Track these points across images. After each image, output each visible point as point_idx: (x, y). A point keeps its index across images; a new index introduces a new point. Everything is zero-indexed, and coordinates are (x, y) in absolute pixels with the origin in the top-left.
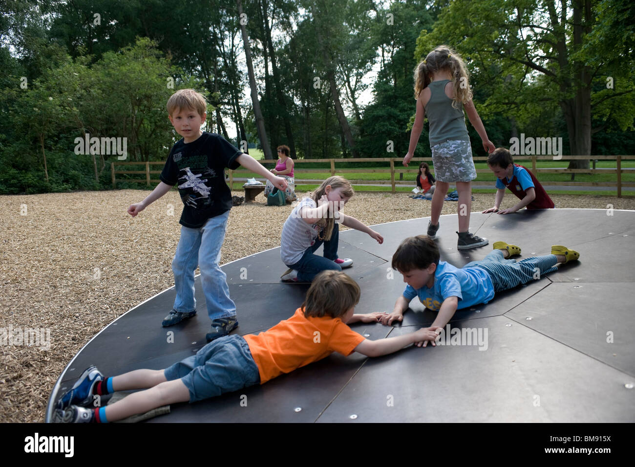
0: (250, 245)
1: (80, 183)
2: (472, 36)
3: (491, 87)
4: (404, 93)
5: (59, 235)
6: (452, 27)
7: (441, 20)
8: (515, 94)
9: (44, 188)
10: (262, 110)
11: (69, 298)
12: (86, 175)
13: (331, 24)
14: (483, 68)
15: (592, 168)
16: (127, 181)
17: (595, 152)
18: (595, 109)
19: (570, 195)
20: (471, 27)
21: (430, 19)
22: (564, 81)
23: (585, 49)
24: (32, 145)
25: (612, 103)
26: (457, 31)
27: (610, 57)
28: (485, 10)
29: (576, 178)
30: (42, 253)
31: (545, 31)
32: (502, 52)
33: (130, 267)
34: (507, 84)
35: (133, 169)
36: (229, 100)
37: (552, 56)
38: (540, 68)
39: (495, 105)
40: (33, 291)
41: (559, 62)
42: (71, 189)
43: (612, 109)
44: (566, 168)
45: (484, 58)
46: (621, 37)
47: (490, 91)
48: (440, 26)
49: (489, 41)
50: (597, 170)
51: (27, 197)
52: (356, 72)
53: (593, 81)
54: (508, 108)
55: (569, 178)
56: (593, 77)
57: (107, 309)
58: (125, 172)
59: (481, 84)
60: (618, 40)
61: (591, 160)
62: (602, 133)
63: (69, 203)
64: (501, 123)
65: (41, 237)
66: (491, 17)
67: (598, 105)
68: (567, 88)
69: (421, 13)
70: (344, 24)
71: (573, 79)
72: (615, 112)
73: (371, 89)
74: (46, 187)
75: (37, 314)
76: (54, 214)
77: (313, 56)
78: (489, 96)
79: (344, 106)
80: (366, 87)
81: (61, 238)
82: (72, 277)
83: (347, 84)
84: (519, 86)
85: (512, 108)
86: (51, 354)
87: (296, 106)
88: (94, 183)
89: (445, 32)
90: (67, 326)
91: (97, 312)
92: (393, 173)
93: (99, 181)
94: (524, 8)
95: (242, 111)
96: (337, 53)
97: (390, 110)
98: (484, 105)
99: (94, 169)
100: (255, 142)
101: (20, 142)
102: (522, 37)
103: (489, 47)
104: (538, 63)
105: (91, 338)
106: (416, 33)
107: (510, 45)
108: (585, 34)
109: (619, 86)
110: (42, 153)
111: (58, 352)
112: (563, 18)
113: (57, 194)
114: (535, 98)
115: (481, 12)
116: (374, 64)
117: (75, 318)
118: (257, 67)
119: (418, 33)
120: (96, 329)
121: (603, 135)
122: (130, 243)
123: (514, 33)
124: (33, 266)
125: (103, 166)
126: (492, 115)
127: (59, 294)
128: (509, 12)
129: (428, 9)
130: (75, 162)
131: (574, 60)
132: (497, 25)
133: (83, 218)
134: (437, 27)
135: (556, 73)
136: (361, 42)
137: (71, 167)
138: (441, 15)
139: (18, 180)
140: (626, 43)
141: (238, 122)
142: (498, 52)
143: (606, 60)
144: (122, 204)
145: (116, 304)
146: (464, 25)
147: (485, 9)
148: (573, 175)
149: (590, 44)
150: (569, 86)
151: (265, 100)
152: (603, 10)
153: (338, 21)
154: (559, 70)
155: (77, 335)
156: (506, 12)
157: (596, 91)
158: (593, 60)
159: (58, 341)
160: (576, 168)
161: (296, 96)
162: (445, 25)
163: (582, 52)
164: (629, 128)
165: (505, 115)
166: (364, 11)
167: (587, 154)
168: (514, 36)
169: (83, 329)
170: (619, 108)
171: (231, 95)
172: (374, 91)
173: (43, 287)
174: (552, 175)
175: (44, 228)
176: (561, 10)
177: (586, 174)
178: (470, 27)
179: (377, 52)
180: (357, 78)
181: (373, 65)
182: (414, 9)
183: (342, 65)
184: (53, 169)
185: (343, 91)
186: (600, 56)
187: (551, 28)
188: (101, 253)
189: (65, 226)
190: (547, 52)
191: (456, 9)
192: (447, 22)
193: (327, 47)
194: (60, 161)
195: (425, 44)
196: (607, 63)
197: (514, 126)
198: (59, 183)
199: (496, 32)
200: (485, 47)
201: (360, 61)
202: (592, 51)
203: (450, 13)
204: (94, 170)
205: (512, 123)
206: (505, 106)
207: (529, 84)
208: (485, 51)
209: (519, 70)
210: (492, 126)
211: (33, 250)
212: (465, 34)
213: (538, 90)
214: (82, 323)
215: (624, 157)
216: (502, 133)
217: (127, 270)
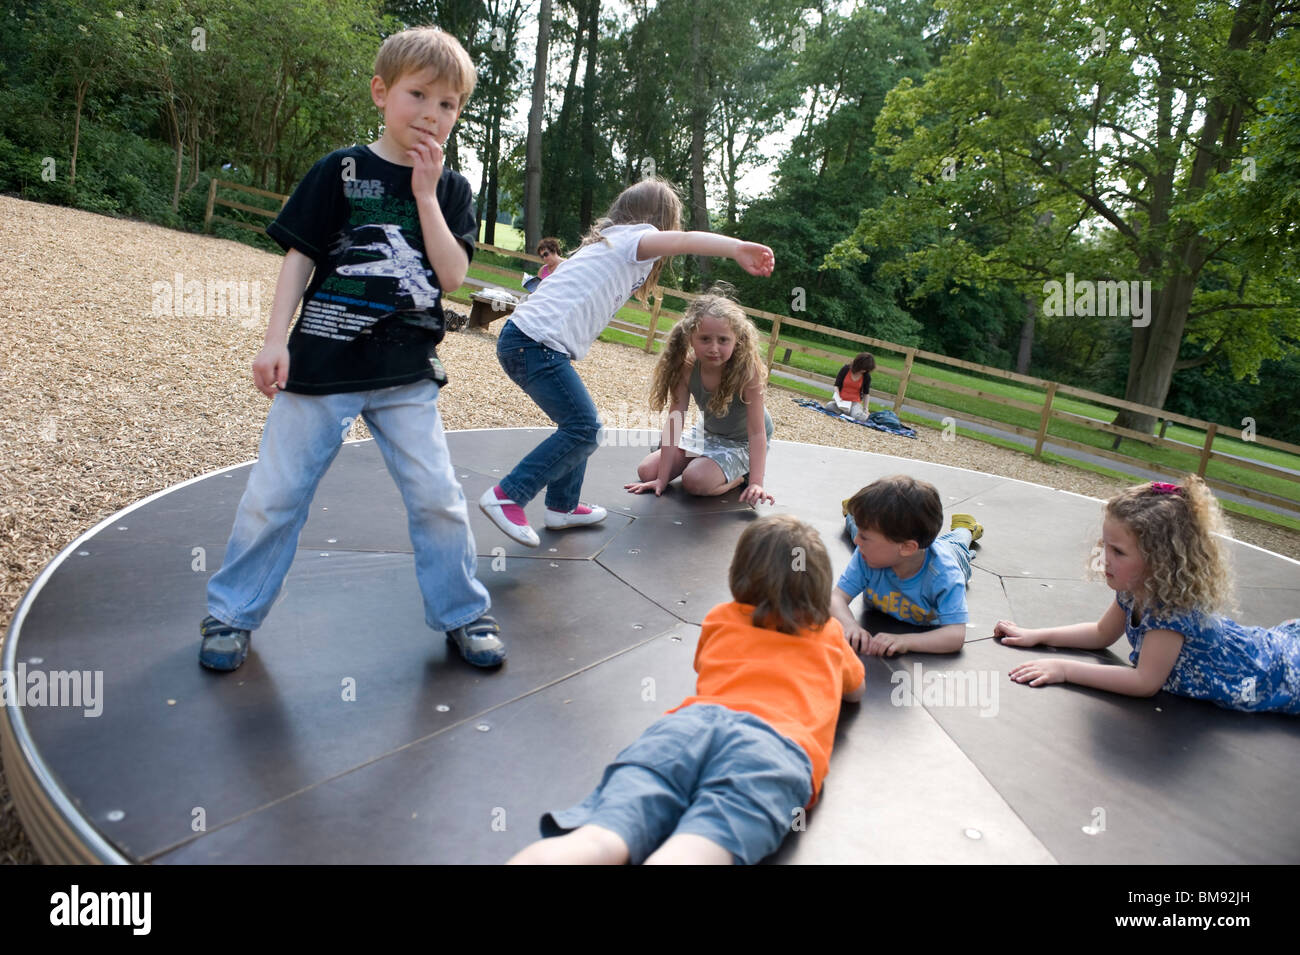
0: (461, 413)
1: (137, 202)
2: (996, 116)
3: (1008, 227)
4: (835, 192)
5: (78, 298)
6: (963, 87)
7: (946, 67)
8: (1051, 253)
9: (61, 194)
10: (543, 152)
11: (78, 427)
12: (154, 190)
13: (727, 15)
14: (1002, 186)
15: (1157, 436)
16: (236, 224)
17: (1172, 404)
18: (1194, 323)
19: (1101, 476)
20: (1001, 98)
21: (922, 59)
22: (1150, 252)
23: (1207, 202)
24: (55, 100)
25: (1228, 320)
26: (972, 99)
27: (1251, 229)
28: (1036, 70)
29: (1123, 446)
30: (38, 324)
31: (1140, 145)
32: (1048, 164)
33: (213, 396)
34: (1040, 230)
35: (253, 204)
36: (482, 114)
37: (1141, 198)
38: (1111, 216)
39: (1005, 264)
40: (8, 396)
41: (1150, 213)
42: (116, 210)
43: (1226, 331)
44: (1109, 423)
45: (1010, 167)
46: (1282, 196)
47: (1002, 234)
48: (940, 78)
49: (1027, 134)
50: (1165, 441)
51: (22, 205)
52: (752, 126)
53: (1205, 267)
54: (1029, 276)
55: (1110, 442)
56: (1206, 260)
57: (152, 466)
58: (235, 206)
59: (991, 215)
60: (1273, 201)
61: (1160, 420)
62: (1195, 373)
63: (107, 237)
64: (1006, 302)
65: (41, 293)
66: (1045, 90)
67: (1203, 317)
68: (1151, 268)
69: (909, 41)
70: (752, 22)
71: (1168, 254)
72: (1231, 339)
73: (772, 166)
74: (67, 193)
75: (8, 443)
76: (74, 253)
77: (674, 72)
78: (1000, 242)
79: (709, 188)
80: (762, 160)
81: (83, 305)
82: (92, 388)
83: (726, 144)
84: (1062, 240)
85: (1037, 279)
86: (25, 527)
87: (614, 161)
88: (168, 212)
89: (948, 92)
90: (65, 481)
91: (129, 468)
92: (773, 345)
93: (178, 210)
94: (1113, 89)
95: (502, 142)
96: (722, 78)
97: (798, 220)
98: (985, 259)
99: (175, 183)
100: (512, 213)
101: (33, 86)
102: (1094, 145)
103: (1025, 146)
104: (1109, 205)
105: (109, 515)
106: (891, 79)
107: (1066, 155)
108: (1215, 171)
109: (1251, 290)
110: (75, 123)
111: (39, 527)
112: (1182, 129)
113: (85, 214)
114: (1085, 271)
115: (1027, 73)
116: (790, 119)
117: (84, 468)
118: (554, 62)
119: (894, 82)
120: (122, 501)
121: (1196, 378)
122: (220, 351)
123: (1079, 133)
124: (15, 347)
125: (194, 180)
126: (996, 281)
127: (60, 414)
128: (1081, 89)
129: (925, 37)
130: (138, 158)
131: (1180, 216)
132: (1052, 107)
133: (132, 276)
134: (934, 80)
135: (1139, 233)
136: (777, 67)
137: (127, 167)
138: (949, 57)
139: (10, 165)
140: (1287, 211)
141: (489, 164)
142: (1038, 160)
143: (1241, 234)
144: (217, 268)
145: (172, 462)
146: (988, 91)
147: (1037, 68)
148: (1118, 440)
149: (1219, 195)
150: (1157, 264)
151: (555, 134)
152: (1261, 135)
153: (742, 14)
154: (1146, 229)
155: (82, 504)
156: (1077, 86)
157: (1205, 288)
158: (1217, 227)
159: (41, 505)
160: (1127, 427)
161: (619, 142)
162: (951, 80)
163: (1200, 207)
164: (1249, 377)
165: (1019, 289)
166: (797, 6)
167: (1155, 406)
168: (1078, 139)
169: (97, 494)
170: (1240, 334)
171: (488, 105)
172: (776, 174)
173: (29, 393)
174: (1078, 428)
175: (49, 277)
176: (1183, 111)
177: (1143, 443)
178: (997, 97)
179: (803, 96)
180: (749, 139)
181: (789, 121)
182: (898, 29)
183: (727, 104)
184: (89, 160)
185: (716, 156)
186: (1231, 221)
187: (1153, 142)
188: (159, 355)
189: (93, 283)
190: (1134, 188)
191: (981, 55)
192: (956, 74)
193: (706, 59)
194: (107, 147)
195: (901, 105)
196: (1243, 239)
197: (1031, 315)
198: (95, 192)
199: (1046, 122)
200: (1018, 144)
201: (764, 105)
202: (1220, 209)
203: (968, 58)
204: (173, 184)
205: (1029, 307)
206: (1025, 271)
207: (1082, 241)
208: (1014, 153)
209: (1068, 208)
210: (989, 303)
211: (21, 314)
212: (985, 108)
213: (1095, 257)
214: (96, 483)
215: (1222, 429)
216: (1005, 323)
217: (205, 402)
